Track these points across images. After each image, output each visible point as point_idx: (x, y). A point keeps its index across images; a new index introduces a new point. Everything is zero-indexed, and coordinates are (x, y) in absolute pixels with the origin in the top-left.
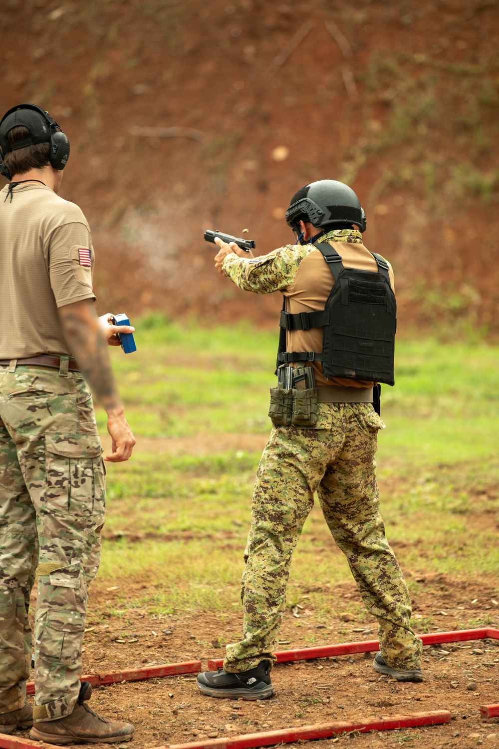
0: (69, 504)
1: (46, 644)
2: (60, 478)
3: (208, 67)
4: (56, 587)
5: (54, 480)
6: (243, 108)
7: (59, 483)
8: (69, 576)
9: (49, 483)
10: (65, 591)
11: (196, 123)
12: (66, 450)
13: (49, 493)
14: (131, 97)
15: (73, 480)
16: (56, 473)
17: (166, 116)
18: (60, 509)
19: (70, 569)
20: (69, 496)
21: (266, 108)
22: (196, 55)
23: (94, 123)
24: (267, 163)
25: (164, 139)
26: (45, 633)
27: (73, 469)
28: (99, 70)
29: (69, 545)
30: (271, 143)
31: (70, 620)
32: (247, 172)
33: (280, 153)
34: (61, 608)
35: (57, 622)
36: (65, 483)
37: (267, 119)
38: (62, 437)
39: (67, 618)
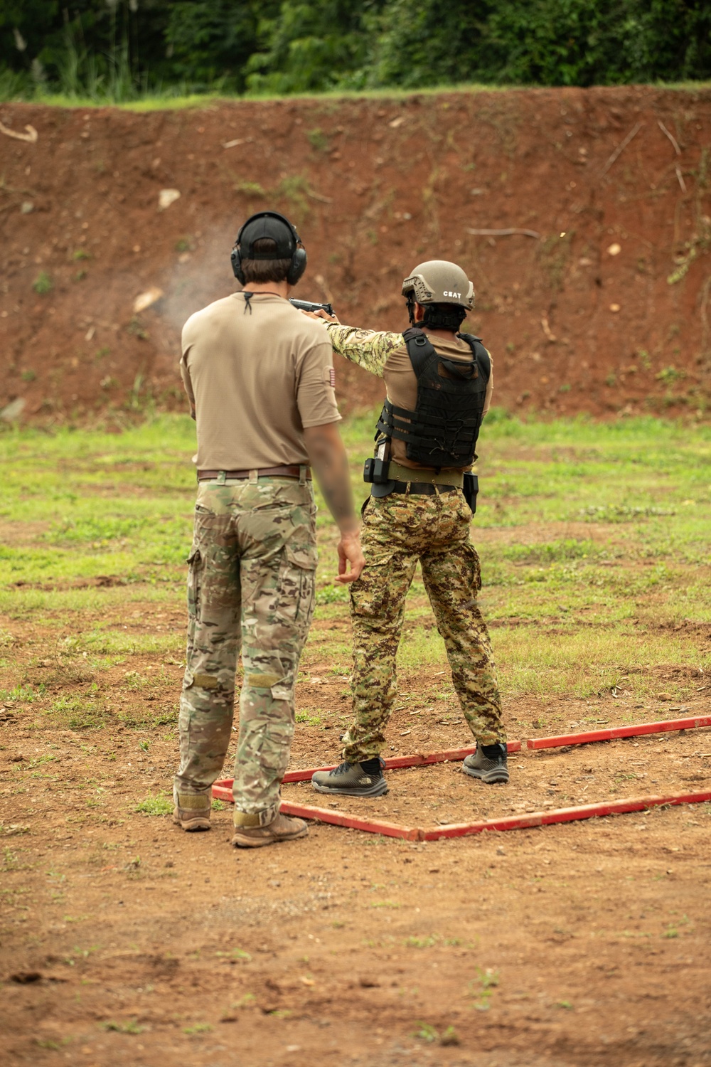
0: (297, 614)
2: (293, 588)
3: (543, 168)
4: (274, 700)
5: (287, 589)
6: (576, 207)
7: (292, 592)
8: (285, 689)
9: (283, 592)
10: (281, 704)
12: (301, 560)
13: (280, 602)
15: (302, 591)
16: (290, 582)
18: (288, 618)
19: (286, 681)
20: (298, 607)
22: (531, 156)
24: (600, 259)
26: (265, 745)
27: (303, 580)
29: (287, 656)
30: (605, 239)
31: (287, 732)
33: (615, 249)
34: (278, 720)
35: (276, 734)
36: (297, 594)
37: (601, 217)
38: (298, 547)
39: (284, 731)
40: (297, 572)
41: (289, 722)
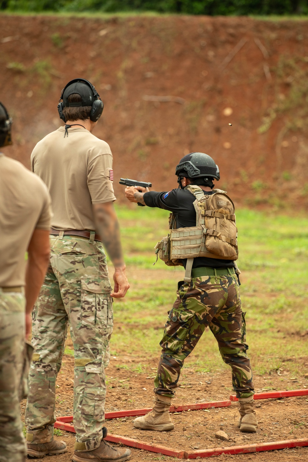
0: (95, 321)
1: (85, 408)
2: (90, 306)
3: (187, 63)
4: (89, 373)
5: (86, 306)
6: (207, 86)
7: (90, 308)
8: (96, 366)
9: (84, 309)
10: (94, 375)
11: (181, 94)
12: (93, 288)
13: (83, 315)
14: (144, 79)
15: (98, 307)
16: (88, 303)
17: (163, 90)
18: (90, 324)
19: (96, 362)
20: (96, 317)
21: (220, 86)
22: (181, 56)
23: (123, 93)
24: (220, 117)
25: (163, 103)
26: (84, 401)
27: (97, 300)
28: (127, 64)
29: (94, 347)
30: (223, 106)
31: (98, 393)
32: (209, 122)
33: (228, 112)
34: (92, 385)
35: (91, 394)
36: (93, 309)
37: (220, 92)
38: (91, 281)
39: (96, 392)
40: (92, 296)
41: (100, 386)
